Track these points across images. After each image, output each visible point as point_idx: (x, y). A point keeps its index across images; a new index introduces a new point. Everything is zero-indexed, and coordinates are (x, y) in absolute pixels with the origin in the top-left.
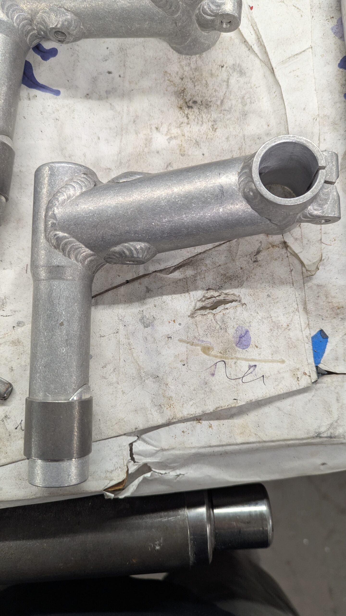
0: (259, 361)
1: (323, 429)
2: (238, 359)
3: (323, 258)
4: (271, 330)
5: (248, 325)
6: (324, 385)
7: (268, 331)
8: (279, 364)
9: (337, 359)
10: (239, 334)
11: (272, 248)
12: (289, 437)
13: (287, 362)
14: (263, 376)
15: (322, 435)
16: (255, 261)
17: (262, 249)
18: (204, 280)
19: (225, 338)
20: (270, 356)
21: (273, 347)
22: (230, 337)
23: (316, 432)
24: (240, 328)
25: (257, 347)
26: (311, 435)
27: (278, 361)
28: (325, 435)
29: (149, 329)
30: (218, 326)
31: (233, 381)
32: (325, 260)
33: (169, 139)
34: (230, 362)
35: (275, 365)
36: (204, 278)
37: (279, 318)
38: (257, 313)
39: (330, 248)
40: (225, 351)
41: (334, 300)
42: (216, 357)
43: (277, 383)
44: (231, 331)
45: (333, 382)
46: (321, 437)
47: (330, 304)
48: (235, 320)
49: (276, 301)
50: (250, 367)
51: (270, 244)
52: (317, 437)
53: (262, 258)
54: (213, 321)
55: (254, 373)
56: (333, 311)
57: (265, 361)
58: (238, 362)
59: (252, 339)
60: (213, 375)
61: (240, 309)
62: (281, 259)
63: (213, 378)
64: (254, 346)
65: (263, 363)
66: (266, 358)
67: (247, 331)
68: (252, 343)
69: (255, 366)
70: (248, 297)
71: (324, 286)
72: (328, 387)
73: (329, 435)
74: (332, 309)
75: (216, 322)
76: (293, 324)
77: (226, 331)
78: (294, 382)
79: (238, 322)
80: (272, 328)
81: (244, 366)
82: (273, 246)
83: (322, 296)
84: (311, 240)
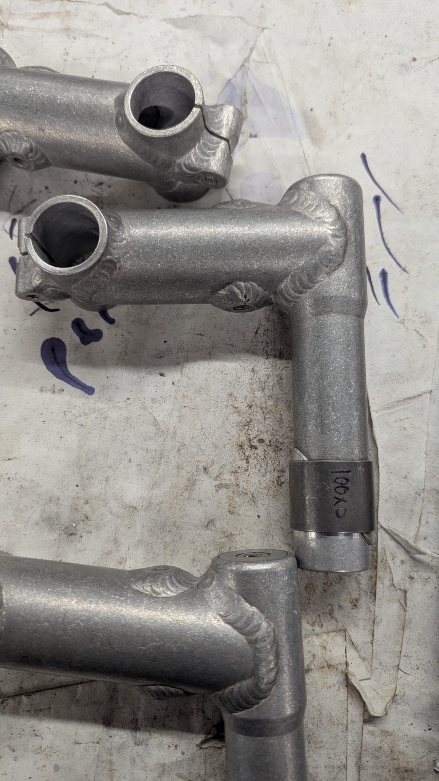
3: (397, 693)
11: (327, 669)
17: (313, 667)
29: (140, 748)
32: (400, 696)
33: (217, 485)
37: (318, 770)
39: (410, 679)
41: (401, 758)
47: (396, 762)
51: (327, 661)
56: (398, 772)
62: (337, 687)
74: (397, 769)
82: (329, 666)
83: (386, 747)
84: (384, 664)
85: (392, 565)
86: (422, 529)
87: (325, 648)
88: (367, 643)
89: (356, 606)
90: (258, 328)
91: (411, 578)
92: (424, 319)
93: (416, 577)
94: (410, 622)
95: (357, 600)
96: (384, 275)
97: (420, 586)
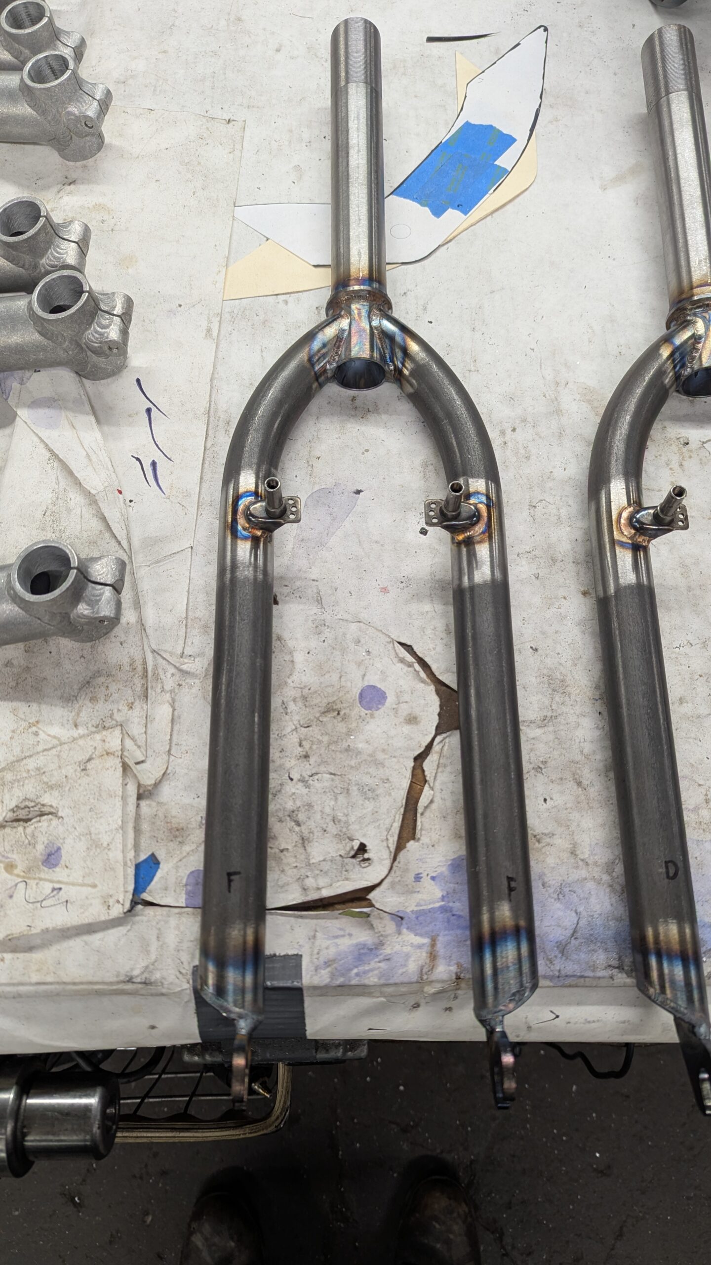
0: (67, 883)
1: (136, 973)
2: (41, 879)
3: (168, 772)
4: (88, 849)
5: (61, 841)
6: (145, 919)
7: (85, 849)
8: (89, 888)
9: (166, 889)
10: (48, 851)
11: (106, 756)
12: (95, 979)
13: (100, 886)
14: (67, 901)
15: (135, 980)
16: (83, 770)
17: (94, 756)
18: (21, 788)
19: (32, 855)
20: (81, 878)
21: (86, 869)
22: (38, 854)
23: (127, 976)
24: (51, 845)
25: (67, 867)
26: (122, 978)
27: (89, 885)
28: (139, 980)
30: (27, 841)
31: (30, 905)
32: (171, 774)
34: (32, 883)
35: (84, 889)
36: (23, 785)
37: (100, 836)
38: (75, 828)
39: (180, 761)
40: (29, 870)
41: (174, 821)
42: (18, 876)
43: (82, 910)
44: (40, 847)
45: (155, 916)
46: (133, 983)
47: (169, 825)
48: (47, 835)
49: (99, 816)
50: (54, 889)
51: (105, 750)
52: (128, 981)
53: (93, 766)
54: (23, 835)
55: (57, 897)
56: (171, 832)
57: (73, 884)
58: (41, 883)
59: (63, 858)
60: (11, 897)
61: (55, 822)
62: (113, 768)
63: (10, 901)
64: (64, 865)
65: (71, 887)
66: (75, 881)
67: (59, 849)
68: (62, 862)
69: (60, 889)
70: (67, 810)
71: (165, 804)
72: (149, 921)
73: (143, 981)
74: (170, 830)
75: (26, 836)
76: (114, 844)
77: (34, 847)
78: (104, 910)
79: (50, 838)
80: (89, 846)
81: (47, 887)
82: (108, 754)
83: (160, 814)
84: (157, 751)
85: (162, 677)
86: (187, 648)
87: (104, 741)
88: (142, 733)
89: (131, 707)
90: (46, 511)
91: (180, 685)
92: (185, 494)
93: (184, 684)
94: (179, 717)
95: (132, 703)
96: (154, 464)
97: (187, 690)
